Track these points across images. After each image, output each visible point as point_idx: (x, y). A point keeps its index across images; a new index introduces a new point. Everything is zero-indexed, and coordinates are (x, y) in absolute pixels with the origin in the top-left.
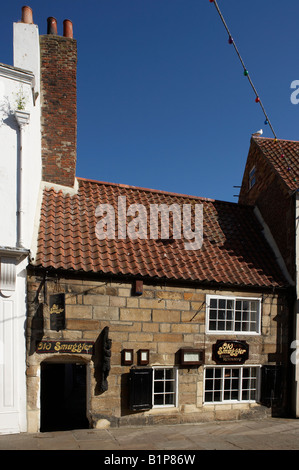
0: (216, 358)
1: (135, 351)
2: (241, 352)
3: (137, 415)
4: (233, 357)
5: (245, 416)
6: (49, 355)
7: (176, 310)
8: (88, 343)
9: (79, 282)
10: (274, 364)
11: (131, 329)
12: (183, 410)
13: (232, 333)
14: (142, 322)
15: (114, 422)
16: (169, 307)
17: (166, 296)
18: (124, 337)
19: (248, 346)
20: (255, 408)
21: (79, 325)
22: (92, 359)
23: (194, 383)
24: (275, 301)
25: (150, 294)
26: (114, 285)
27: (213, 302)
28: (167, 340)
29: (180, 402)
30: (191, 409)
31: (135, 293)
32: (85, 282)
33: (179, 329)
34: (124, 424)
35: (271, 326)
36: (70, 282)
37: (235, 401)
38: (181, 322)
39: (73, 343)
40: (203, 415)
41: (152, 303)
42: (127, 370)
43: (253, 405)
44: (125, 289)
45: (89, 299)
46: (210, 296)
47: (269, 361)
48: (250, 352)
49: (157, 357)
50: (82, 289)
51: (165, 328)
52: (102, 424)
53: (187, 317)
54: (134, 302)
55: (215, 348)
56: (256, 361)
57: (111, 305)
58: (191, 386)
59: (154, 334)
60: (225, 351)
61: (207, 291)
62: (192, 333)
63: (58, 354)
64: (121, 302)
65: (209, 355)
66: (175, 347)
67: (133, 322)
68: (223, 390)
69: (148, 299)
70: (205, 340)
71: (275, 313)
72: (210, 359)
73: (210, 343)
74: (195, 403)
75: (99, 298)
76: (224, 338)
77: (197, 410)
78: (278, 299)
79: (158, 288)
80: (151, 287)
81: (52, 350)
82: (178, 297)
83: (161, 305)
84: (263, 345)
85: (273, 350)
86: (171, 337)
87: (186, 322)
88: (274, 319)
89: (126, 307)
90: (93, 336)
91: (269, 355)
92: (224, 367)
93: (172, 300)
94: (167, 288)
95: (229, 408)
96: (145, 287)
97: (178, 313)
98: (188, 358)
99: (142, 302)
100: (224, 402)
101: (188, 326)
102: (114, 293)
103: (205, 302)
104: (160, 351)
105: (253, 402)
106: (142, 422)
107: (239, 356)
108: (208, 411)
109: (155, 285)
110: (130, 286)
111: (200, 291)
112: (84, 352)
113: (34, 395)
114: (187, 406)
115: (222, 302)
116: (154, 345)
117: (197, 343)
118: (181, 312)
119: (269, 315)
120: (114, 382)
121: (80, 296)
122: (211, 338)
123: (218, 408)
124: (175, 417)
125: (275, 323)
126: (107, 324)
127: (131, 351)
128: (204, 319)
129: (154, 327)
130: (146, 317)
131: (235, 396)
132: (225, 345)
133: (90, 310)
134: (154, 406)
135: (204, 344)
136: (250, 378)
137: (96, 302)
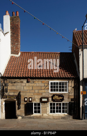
0: (52, 100)
1: (28, 98)
2: (61, 98)
3: (29, 116)
4: (58, 100)
5: (63, 118)
6: (6, 99)
8: (15, 96)
9: (13, 80)
10: (73, 102)
11: (27, 92)
12: (43, 115)
13: (58, 92)
14: (30, 90)
15: (23, 117)
16: (38, 85)
17: (37, 82)
18: (25, 94)
19: (63, 96)
20: (67, 115)
21: (13, 91)
22: (17, 100)
23: (46, 107)
24: (73, 82)
25: (32, 82)
26: (22, 80)
27: (51, 83)
28: (37, 95)
29: (42, 113)
30: (45, 115)
31: (28, 82)
32: (15, 80)
33: (41, 91)
34: (26, 118)
35: (71, 90)
36: (11, 80)
37: (60, 113)
38: (41, 90)
39: (12, 96)
40: (49, 117)
41: (32, 84)
42: (26, 103)
43: (66, 115)
44: (25, 81)
45: (15, 84)
46: (50, 81)
47: (71, 101)
48: (64, 98)
49: (34, 100)
50: (14, 82)
51: (36, 91)
52: (20, 118)
53: (43, 88)
54: (28, 84)
55: (52, 97)
56: (66, 101)
57: (21, 86)
58: (45, 108)
59: (33, 93)
60: (56, 98)
61: (49, 80)
62: (45, 92)
63: (8, 99)
64: (24, 84)
66: (40, 97)
67: (27, 90)
68: (56, 110)
69: (31, 83)
70: (49, 95)
71: (73, 86)
72: (51, 100)
73: (51, 96)
74: (47, 113)
75: (18, 84)
76: (55, 94)
77: (47, 115)
78: (74, 81)
79: (34, 80)
80: (32, 80)
81: (6, 98)
82: (40, 82)
83: (35, 85)
84: (69, 96)
85: (73, 97)
86: (38, 94)
87: (43, 89)
88: (73, 88)
89: (25, 86)
90: (16, 94)
91: (71, 99)
92: (56, 103)
93: (38, 83)
94: (37, 80)
95: (58, 115)
96: (30, 80)
97: (40, 87)
98: (43, 100)
99: (30, 84)
100: (56, 113)
101: (44, 91)
102: (22, 82)
103: (49, 83)
104: (35, 98)
105: (66, 114)
106: (31, 118)
107: (60, 99)
108: (51, 116)
109: (33, 79)
110: (26, 80)
111: (47, 80)
112: (14, 98)
113: (3, 109)
114: (44, 114)
115: (54, 83)
116: (33, 96)
117: (47, 96)
118: (41, 86)
119: (71, 86)
120: (22, 106)
121: (13, 84)
122: (51, 94)
123: (54, 115)
124: (40, 117)
125: (73, 89)
126: (20, 91)
127: (27, 98)
128: (49, 88)
129: (33, 91)
130: (31, 88)
132: (55, 96)
133: (16, 87)
134: (34, 114)
135: (49, 96)
136: (65, 106)
137: (17, 85)
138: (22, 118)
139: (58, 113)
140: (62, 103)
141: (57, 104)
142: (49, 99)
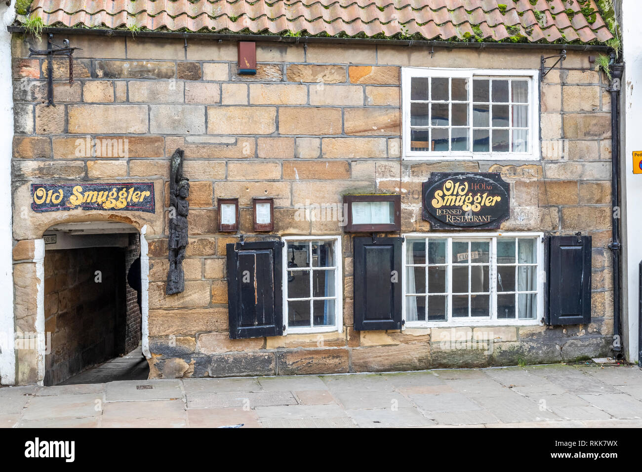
0: (430, 215)
1: (243, 203)
2: (490, 201)
4: (471, 213)
6: (61, 215)
7: (332, 108)
8: (142, 187)
11: (230, 153)
14: (256, 137)
18: (217, 170)
25: (272, 73)
26: (194, 56)
27: (419, 86)
33: (339, 149)
35: (562, 138)
37: (482, 320)
38: (345, 134)
39: (109, 187)
45: (139, 91)
48: (513, 202)
49: (292, 216)
50: (127, 67)
51: (308, 148)
53: (357, 122)
54: (237, 92)
55: (428, 191)
57: (188, 101)
59: (285, 163)
60: (450, 200)
62: (371, 157)
64: (210, 93)
65: (413, 207)
67: (238, 137)
69: (268, 83)
70: (402, 174)
71: (572, 106)
72: (416, 219)
73: (414, 181)
77: (389, 341)
79: (291, 57)
81: (66, 205)
82: (337, 76)
84: (546, 183)
85: (573, 195)
86: (322, 167)
87: (355, 134)
89: (220, 104)
90: (148, 172)
93: (323, 84)
97: (335, 115)
99: (258, 91)
101: (361, 143)
102: (193, 73)
104: (299, 201)
107: (485, 210)
112: (132, 206)
115: (440, 84)
116: (284, 188)
117: (384, 181)
118: (344, 110)
119: (559, 111)
120: (198, 273)
121: (120, 84)
122: (415, 167)
123: (439, 335)
125: (574, 133)
126: (180, 144)
127: (235, 202)
128: (399, 125)
129: (282, 148)
130: (265, 126)
131: (481, 308)
132: (449, 184)
133: (143, 115)
134: (289, 330)
135: (401, 184)
136: (516, 263)
138: (195, 372)
139: (470, 320)
140: (493, 238)
141: (460, 247)
142: (404, 206)
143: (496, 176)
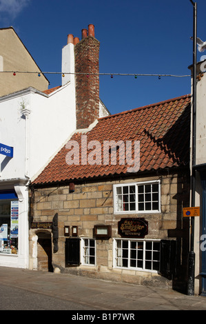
0: (120, 232)
1: (71, 227)
2: (140, 227)
3: (73, 268)
4: (133, 232)
5: (146, 283)
6: (36, 230)
7: (93, 199)
8: (50, 223)
9: (46, 189)
10: (175, 239)
11: (69, 213)
12: (99, 269)
13: (135, 212)
14: (74, 209)
15: (62, 270)
16: (89, 197)
17: (87, 190)
18: (65, 218)
19: (147, 223)
20: (156, 277)
21: (46, 213)
23: (106, 250)
24: (175, 180)
25: (79, 190)
26: (61, 188)
28: (88, 220)
29: (98, 263)
30: (104, 269)
31: (71, 191)
32: (49, 189)
33: (95, 211)
34: (67, 273)
35: (170, 204)
36: (43, 190)
37: (140, 269)
38: (96, 207)
39: (44, 223)
40: (113, 276)
41: (79, 196)
43: (153, 275)
44: (66, 189)
45: (50, 198)
46: (117, 185)
47: (169, 236)
48: (149, 228)
49: (83, 231)
50: (48, 193)
51: (86, 211)
52: (57, 270)
53: (100, 203)
54: (71, 196)
55: (120, 224)
56: (155, 235)
57: (60, 200)
58: (104, 252)
59: (81, 215)
60: (126, 227)
61: (113, 182)
62: (103, 214)
64: (64, 197)
65: (115, 230)
66: (92, 224)
67: (70, 209)
68: (129, 259)
69: (77, 193)
70: (112, 219)
71: (174, 191)
72: (116, 233)
73: (116, 221)
74: (107, 265)
75: (54, 196)
76: (127, 217)
77: (109, 271)
78: (178, 177)
79: (83, 185)
80: (79, 186)
81: (37, 228)
82: (95, 190)
83: (85, 197)
84: (162, 221)
85: (173, 226)
86: (91, 217)
87: (99, 207)
88: (174, 198)
89: (66, 200)
90: (51, 219)
91: (169, 231)
92: (129, 240)
93: (91, 192)
94: (88, 185)
95: (133, 273)
96: (76, 186)
97: (94, 201)
98: (100, 232)
99: (74, 196)
100: (130, 268)
101: (101, 209)
102: (61, 193)
103: (112, 191)
104: (85, 227)
105: (155, 272)
106: (75, 273)
107: (138, 231)
108: (117, 274)
109: (81, 184)
110: (68, 187)
111: (109, 183)
112: (48, 228)
114: (102, 267)
116: (80, 223)
117: (106, 221)
118: (96, 199)
120: (61, 245)
122: (117, 217)
123: (124, 272)
124: (94, 273)
125: (175, 201)
126: (57, 211)
127: (68, 227)
128: (112, 203)
129: (80, 211)
130: (76, 205)
131: (140, 265)
132: (126, 222)
133: (50, 204)
134: (82, 264)
135: (112, 222)
136: (152, 251)
137: (53, 199)
138: (61, 272)
139: (137, 268)
140: (144, 241)
141: (133, 245)
142: (113, 229)
143: (143, 219)
